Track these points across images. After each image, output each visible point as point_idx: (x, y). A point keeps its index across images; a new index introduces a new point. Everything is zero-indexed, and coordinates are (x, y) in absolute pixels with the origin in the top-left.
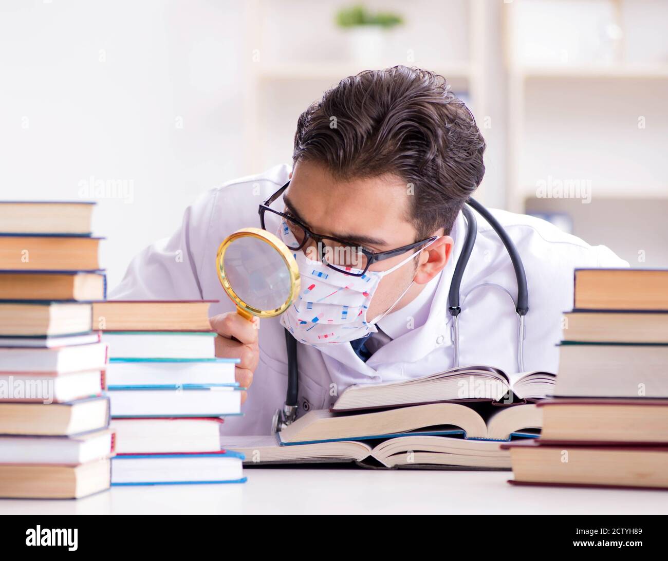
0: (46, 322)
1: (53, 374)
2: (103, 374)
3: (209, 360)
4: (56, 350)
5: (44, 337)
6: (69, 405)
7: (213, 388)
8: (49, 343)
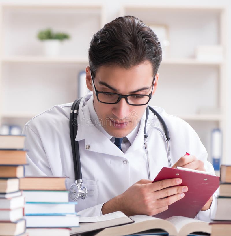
0: (6, 187)
1: (9, 210)
2: (23, 209)
3: (66, 203)
4: (10, 199)
5: (5, 194)
6: (15, 223)
7: (67, 215)
8: (7, 196)
